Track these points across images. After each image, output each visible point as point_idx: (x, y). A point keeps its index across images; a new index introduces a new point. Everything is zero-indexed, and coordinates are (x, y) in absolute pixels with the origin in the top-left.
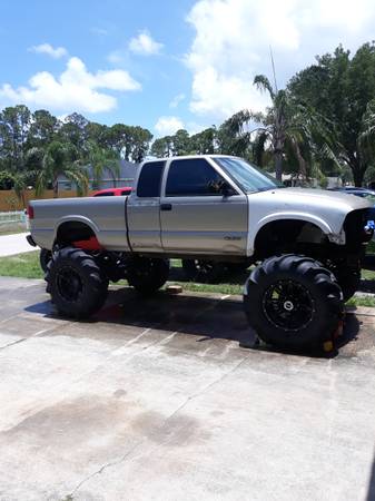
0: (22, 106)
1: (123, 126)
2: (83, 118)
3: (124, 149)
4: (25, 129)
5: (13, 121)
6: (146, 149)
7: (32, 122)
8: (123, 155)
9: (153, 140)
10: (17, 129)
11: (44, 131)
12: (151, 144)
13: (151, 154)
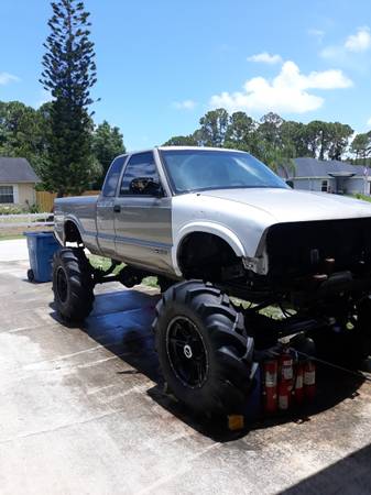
0: (221, 110)
1: (320, 122)
2: (278, 117)
3: (320, 147)
4: (223, 131)
5: (214, 124)
6: (345, 145)
7: (229, 123)
8: (318, 153)
9: (354, 136)
10: (215, 131)
11: (239, 133)
12: (351, 140)
13: (351, 151)
